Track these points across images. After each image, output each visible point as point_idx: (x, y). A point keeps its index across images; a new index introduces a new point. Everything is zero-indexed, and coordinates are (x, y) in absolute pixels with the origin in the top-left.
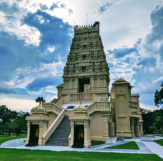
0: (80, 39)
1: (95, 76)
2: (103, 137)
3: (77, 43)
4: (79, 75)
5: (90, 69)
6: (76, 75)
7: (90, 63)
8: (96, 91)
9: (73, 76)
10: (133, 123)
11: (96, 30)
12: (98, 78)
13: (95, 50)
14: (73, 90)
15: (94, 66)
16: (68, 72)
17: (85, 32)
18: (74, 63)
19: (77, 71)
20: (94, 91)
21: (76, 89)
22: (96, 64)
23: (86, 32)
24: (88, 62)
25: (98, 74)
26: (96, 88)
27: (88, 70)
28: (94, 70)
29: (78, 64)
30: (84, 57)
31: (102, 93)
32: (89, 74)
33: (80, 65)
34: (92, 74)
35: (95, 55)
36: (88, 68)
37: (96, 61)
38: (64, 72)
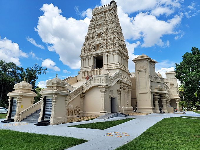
0: (96, 19)
1: (108, 52)
2: (100, 112)
3: (94, 23)
4: (94, 53)
5: (103, 46)
6: (91, 54)
7: (104, 40)
8: (109, 67)
9: (88, 55)
10: (157, 99)
11: (111, 8)
12: (111, 54)
13: (109, 27)
14: (88, 68)
15: (108, 42)
16: (84, 51)
17: (101, 12)
18: (90, 42)
19: (92, 50)
20: (107, 67)
21: (91, 67)
22: (109, 40)
23: (103, 11)
24: (102, 40)
25: (111, 50)
26: (109, 64)
27: (101, 48)
28: (107, 46)
29: (93, 42)
30: (99, 35)
31: (114, 69)
32: (102, 51)
33: (95, 43)
34: (105, 51)
35: (109, 32)
36: (102, 45)
37: (109, 38)
38: (82, 51)
